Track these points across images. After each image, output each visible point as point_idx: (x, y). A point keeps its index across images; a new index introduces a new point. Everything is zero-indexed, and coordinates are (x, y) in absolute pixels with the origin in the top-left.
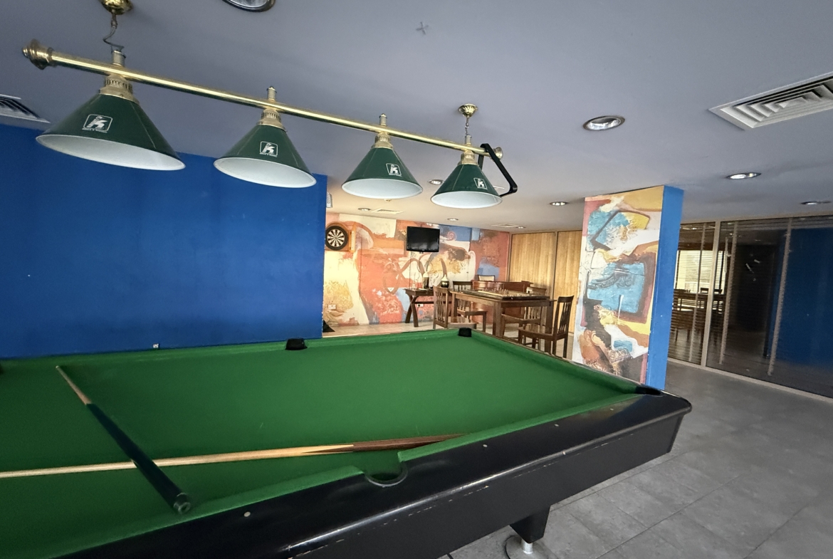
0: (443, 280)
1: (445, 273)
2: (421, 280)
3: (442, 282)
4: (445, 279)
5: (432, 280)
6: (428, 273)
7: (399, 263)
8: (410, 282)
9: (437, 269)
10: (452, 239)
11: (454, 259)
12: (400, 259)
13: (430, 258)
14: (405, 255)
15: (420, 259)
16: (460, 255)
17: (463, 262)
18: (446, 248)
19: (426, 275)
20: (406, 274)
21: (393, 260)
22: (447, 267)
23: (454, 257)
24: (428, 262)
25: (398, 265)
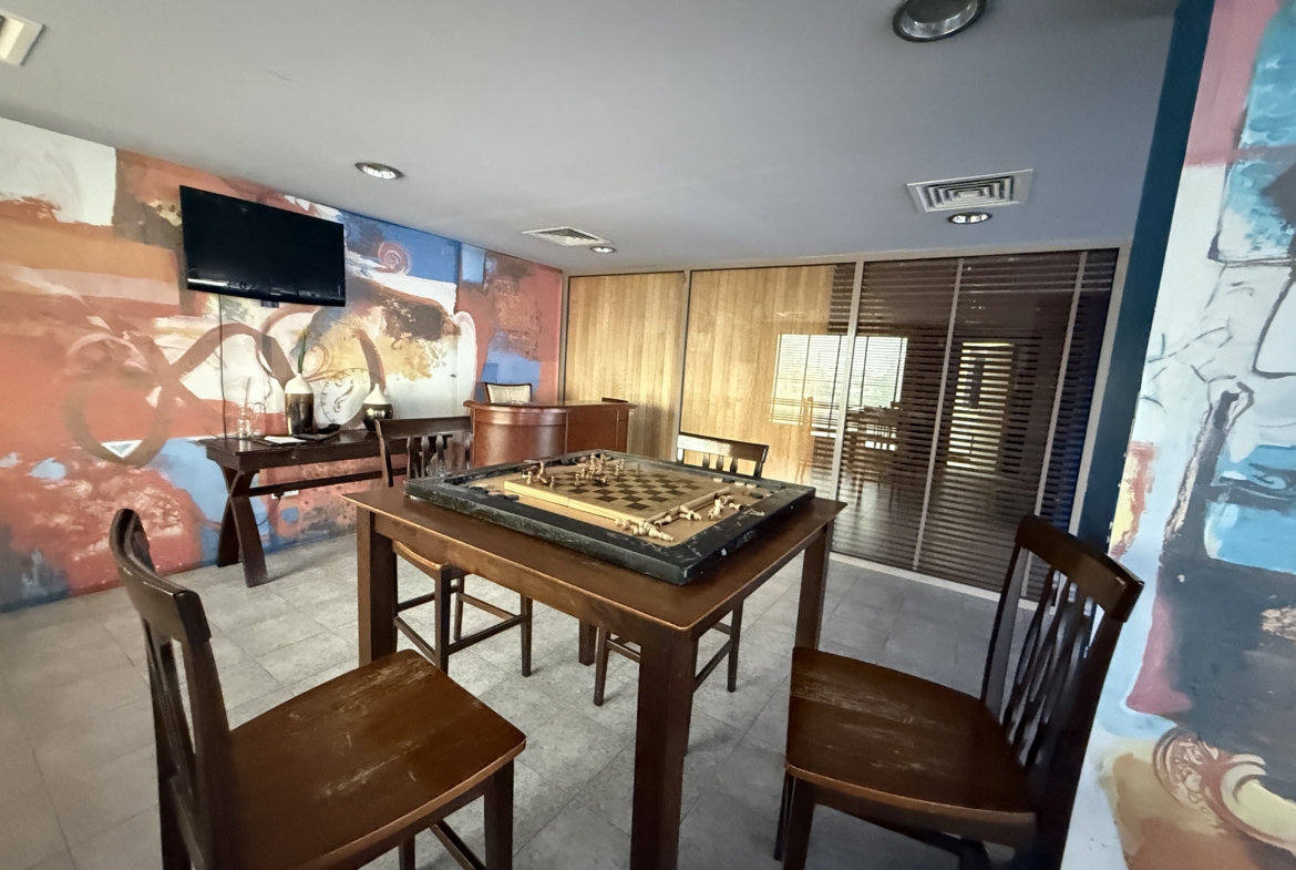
0: (367, 401)
1: (377, 377)
2: (276, 406)
3: (365, 407)
4: (376, 398)
5: (330, 401)
6: (307, 380)
7: (160, 341)
8: (226, 412)
9: (346, 365)
10: (397, 269)
11: (406, 335)
12: (162, 323)
13: (312, 327)
14: (189, 310)
15: (268, 326)
16: (425, 322)
17: (437, 345)
18: (374, 295)
19: (296, 387)
20: (203, 383)
21: (118, 327)
22: (386, 359)
23: (407, 327)
24: (305, 342)
25: (153, 350)
